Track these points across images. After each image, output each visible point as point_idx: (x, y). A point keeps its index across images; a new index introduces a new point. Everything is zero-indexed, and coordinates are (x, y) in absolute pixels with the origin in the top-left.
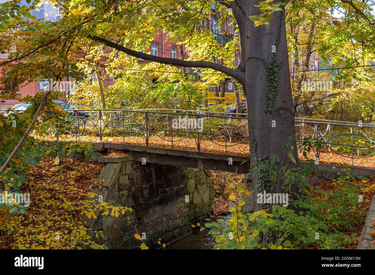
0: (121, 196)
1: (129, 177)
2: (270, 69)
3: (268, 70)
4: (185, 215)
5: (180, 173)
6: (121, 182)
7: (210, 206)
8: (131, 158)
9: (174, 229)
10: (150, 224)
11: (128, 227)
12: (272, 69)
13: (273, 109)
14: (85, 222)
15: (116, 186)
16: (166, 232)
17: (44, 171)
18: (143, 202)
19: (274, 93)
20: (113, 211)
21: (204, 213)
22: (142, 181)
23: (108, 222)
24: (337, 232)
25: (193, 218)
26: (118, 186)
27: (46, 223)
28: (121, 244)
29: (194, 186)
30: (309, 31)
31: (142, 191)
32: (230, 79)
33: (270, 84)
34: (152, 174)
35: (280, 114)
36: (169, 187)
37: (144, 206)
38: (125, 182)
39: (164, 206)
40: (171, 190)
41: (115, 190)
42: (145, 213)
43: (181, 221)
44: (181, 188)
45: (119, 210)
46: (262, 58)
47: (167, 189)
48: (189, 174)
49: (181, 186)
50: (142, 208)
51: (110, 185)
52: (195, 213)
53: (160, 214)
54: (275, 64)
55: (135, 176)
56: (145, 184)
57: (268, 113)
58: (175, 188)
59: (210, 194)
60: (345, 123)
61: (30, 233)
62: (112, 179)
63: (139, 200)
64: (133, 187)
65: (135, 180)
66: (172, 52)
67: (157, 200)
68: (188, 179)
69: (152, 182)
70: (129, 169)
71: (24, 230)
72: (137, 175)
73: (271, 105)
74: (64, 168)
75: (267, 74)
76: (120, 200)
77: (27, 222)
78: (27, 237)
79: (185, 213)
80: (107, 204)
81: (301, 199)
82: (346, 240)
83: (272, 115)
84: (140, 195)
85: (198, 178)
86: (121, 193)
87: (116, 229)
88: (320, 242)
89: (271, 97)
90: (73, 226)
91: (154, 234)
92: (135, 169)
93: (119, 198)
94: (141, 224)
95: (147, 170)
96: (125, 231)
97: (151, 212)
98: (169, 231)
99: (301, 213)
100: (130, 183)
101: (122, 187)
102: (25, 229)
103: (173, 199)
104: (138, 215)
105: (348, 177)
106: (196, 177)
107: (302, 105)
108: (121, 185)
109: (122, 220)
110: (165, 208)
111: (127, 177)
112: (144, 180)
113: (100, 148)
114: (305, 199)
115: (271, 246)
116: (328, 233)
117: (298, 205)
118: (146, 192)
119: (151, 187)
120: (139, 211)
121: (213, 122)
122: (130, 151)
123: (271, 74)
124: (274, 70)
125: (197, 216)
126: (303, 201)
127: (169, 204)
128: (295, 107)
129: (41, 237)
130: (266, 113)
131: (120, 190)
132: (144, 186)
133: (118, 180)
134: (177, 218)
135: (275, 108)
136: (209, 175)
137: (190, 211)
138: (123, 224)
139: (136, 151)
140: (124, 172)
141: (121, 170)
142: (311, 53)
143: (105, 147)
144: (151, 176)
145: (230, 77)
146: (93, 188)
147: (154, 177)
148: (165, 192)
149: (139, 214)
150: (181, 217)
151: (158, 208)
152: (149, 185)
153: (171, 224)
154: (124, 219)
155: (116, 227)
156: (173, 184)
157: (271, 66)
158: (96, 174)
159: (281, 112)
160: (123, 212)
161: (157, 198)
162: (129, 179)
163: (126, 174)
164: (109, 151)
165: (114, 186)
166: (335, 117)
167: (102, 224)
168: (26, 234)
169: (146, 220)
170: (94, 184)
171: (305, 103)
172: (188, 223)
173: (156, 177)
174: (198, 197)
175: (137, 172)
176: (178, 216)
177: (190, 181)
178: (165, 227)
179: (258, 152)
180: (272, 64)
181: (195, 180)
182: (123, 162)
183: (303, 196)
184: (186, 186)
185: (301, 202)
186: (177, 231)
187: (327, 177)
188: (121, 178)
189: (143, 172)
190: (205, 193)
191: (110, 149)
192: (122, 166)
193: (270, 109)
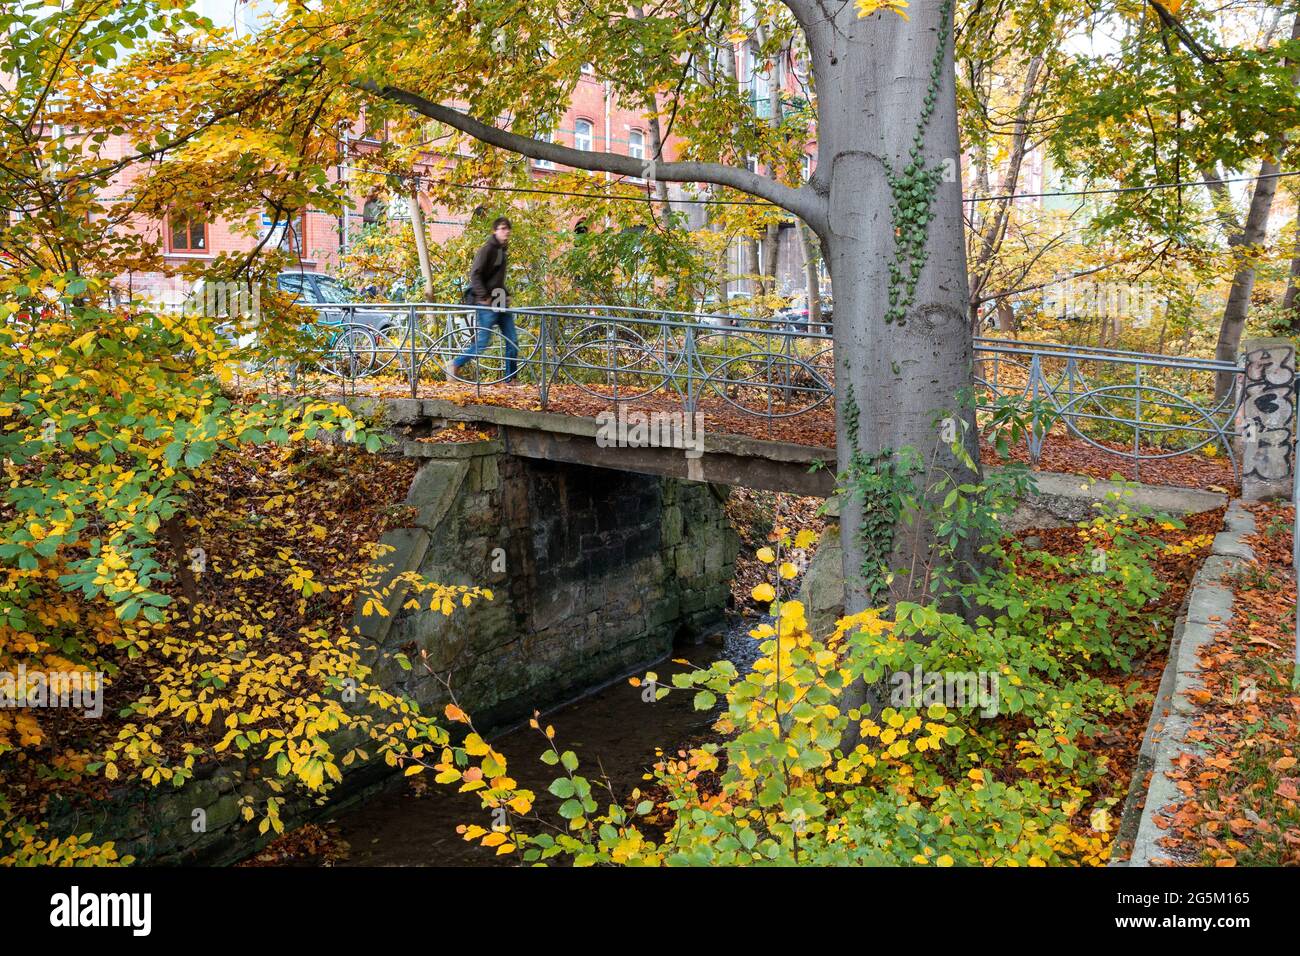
0: (467, 552)
1: (491, 500)
2: (902, 188)
3: (898, 192)
4: (653, 606)
5: (641, 491)
6: (468, 513)
7: (724, 582)
8: (498, 446)
9: (621, 645)
10: (552, 631)
11: (489, 641)
12: (910, 188)
13: (909, 310)
14: (357, 629)
15: (455, 526)
16: (597, 654)
17: (254, 479)
18: (533, 571)
19: (914, 262)
20: (436, 595)
21: (707, 604)
22: (530, 511)
23: (427, 628)
24: (1085, 677)
25: (675, 615)
26: (461, 524)
27: (242, 630)
28: (467, 687)
29: (679, 526)
30: (1021, 89)
31: (529, 541)
32: (792, 225)
33: (904, 233)
34: (557, 492)
35: (931, 326)
36: (609, 529)
37: (533, 582)
38: (479, 513)
39: (594, 583)
40: (613, 537)
41: (451, 536)
42: (536, 601)
43: (639, 625)
44: (642, 532)
45: (454, 594)
46: (880, 155)
47: (603, 536)
48: (666, 492)
49: (644, 526)
50: (528, 587)
51: (436, 521)
52: (682, 602)
53: (581, 605)
54: (920, 175)
55: (509, 498)
56: (537, 519)
57: (895, 323)
58: (626, 533)
59: (725, 551)
60: (1110, 354)
61: (196, 658)
62: (441, 504)
63: (521, 564)
64: (503, 529)
65: (510, 510)
66: (632, 145)
67: (572, 564)
68: (664, 507)
69: (559, 514)
70: (492, 476)
71: (176, 650)
72: (517, 492)
73: (903, 297)
74: (309, 470)
75: (895, 203)
76: (464, 564)
77: (185, 625)
78: (185, 669)
79: (652, 602)
80: (419, 577)
81: (983, 580)
82: (1109, 702)
83: (907, 326)
84: (523, 552)
85: (692, 505)
86: (469, 544)
87: (455, 644)
88: (1037, 713)
89: (905, 274)
90: (320, 639)
91: (562, 661)
92: (510, 478)
93: (463, 559)
94: (524, 631)
95: (544, 480)
96: (479, 651)
97: (555, 598)
98: (607, 653)
99: (982, 620)
100: (495, 516)
101: (471, 528)
102: (179, 646)
103: (617, 563)
104: (517, 608)
105: (1123, 517)
106: (687, 501)
107: (993, 302)
108: (468, 522)
109: (470, 621)
110: (596, 588)
111: (486, 499)
112: (536, 509)
113: (410, 413)
114: (994, 578)
115: (889, 715)
116: (1057, 682)
117: (972, 599)
118: (540, 543)
119: (557, 529)
120: (521, 597)
121: (738, 347)
122: (496, 425)
123: (905, 202)
124: (915, 193)
125: (686, 611)
126: (989, 586)
127: (608, 576)
128: (975, 307)
129: (223, 671)
130: (889, 322)
131: (464, 536)
132: (535, 527)
133: (461, 508)
134: (629, 617)
135: (916, 305)
136: (723, 496)
137: (666, 596)
138: (472, 631)
139: (511, 427)
140: (477, 487)
141: (467, 479)
142: (1024, 152)
143: (427, 412)
144: (557, 497)
145: (792, 219)
146: (389, 528)
147: (563, 500)
148: (598, 542)
149: (519, 604)
150: (640, 612)
151: (574, 590)
152: (551, 522)
153: (613, 632)
154: (476, 618)
155: (452, 638)
156: (619, 521)
157: (906, 181)
158: (400, 489)
159: (934, 318)
160: (466, 601)
161: (573, 559)
162: (491, 504)
163: (482, 492)
164: (437, 423)
165: (445, 524)
166: (1084, 336)
167: (412, 630)
168: (181, 659)
169: (538, 622)
170: (390, 517)
171: (1002, 295)
172: (660, 629)
173: (570, 501)
174: (691, 557)
175: (515, 486)
176: (633, 609)
177: (669, 512)
178: (596, 640)
179: (861, 438)
180: (910, 174)
181: (682, 509)
182: (474, 457)
183: (989, 570)
184: (658, 526)
185: (985, 589)
186: (628, 651)
187: (1059, 513)
188: (469, 503)
189: (532, 485)
190: (708, 545)
191: (440, 418)
192: (472, 470)
193: (900, 310)
